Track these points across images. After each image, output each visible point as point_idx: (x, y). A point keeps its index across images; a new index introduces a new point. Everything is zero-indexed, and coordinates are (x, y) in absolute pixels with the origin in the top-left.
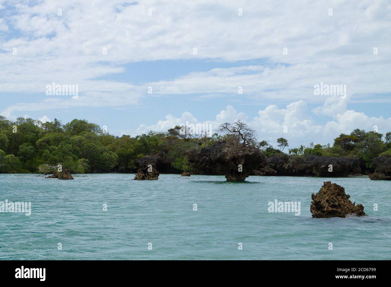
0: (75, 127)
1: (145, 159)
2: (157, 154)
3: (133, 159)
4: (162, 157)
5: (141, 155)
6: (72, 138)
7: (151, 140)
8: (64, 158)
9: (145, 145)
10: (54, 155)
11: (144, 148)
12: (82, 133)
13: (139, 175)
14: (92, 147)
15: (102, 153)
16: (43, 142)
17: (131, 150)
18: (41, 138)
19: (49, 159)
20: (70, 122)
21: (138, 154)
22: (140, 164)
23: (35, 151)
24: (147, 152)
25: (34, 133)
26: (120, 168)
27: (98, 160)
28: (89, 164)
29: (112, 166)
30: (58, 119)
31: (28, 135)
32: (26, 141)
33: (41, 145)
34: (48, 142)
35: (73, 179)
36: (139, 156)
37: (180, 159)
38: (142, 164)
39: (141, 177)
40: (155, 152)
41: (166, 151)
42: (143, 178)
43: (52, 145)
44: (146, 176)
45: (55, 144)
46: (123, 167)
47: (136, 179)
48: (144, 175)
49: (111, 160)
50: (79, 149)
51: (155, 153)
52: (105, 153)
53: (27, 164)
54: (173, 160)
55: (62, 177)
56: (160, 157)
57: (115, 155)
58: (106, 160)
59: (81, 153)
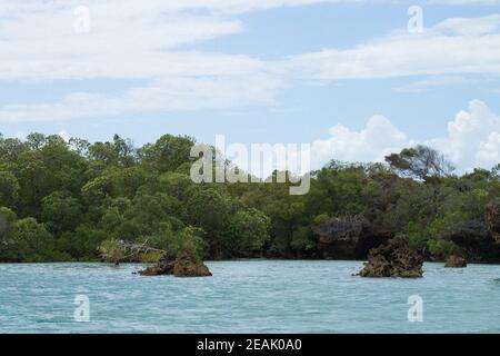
0: (165, 153)
1: (332, 225)
2: (361, 215)
3: (305, 224)
4: (371, 221)
5: (323, 216)
6: (162, 178)
7: (344, 182)
8: (151, 224)
9: (331, 193)
10: (130, 217)
11: (329, 200)
12: (182, 166)
13: (375, 264)
14: (211, 198)
15: (233, 212)
16: (97, 187)
17: (298, 205)
18: (92, 178)
19: (118, 228)
20: (154, 142)
21: (317, 215)
22: (321, 239)
23: (82, 209)
24: (336, 209)
25: (76, 167)
26: (273, 247)
27: (226, 228)
28: (205, 238)
29: (258, 244)
30: (122, 137)
31: (62, 173)
32: (59, 186)
33: (92, 194)
34: (108, 189)
35: (210, 275)
36: (318, 219)
37: (416, 226)
38: (325, 237)
39: (382, 268)
40: (354, 208)
41: (383, 208)
42: (386, 273)
43: (117, 195)
44: (391, 267)
45: (125, 194)
46: (279, 246)
47: (365, 274)
48: (386, 263)
49: (255, 227)
50: (181, 203)
51: (355, 212)
52: (241, 213)
53: (63, 240)
54: (400, 227)
55: (185, 269)
56: (367, 222)
57: (261, 218)
58: (244, 228)
59: (185, 212)
